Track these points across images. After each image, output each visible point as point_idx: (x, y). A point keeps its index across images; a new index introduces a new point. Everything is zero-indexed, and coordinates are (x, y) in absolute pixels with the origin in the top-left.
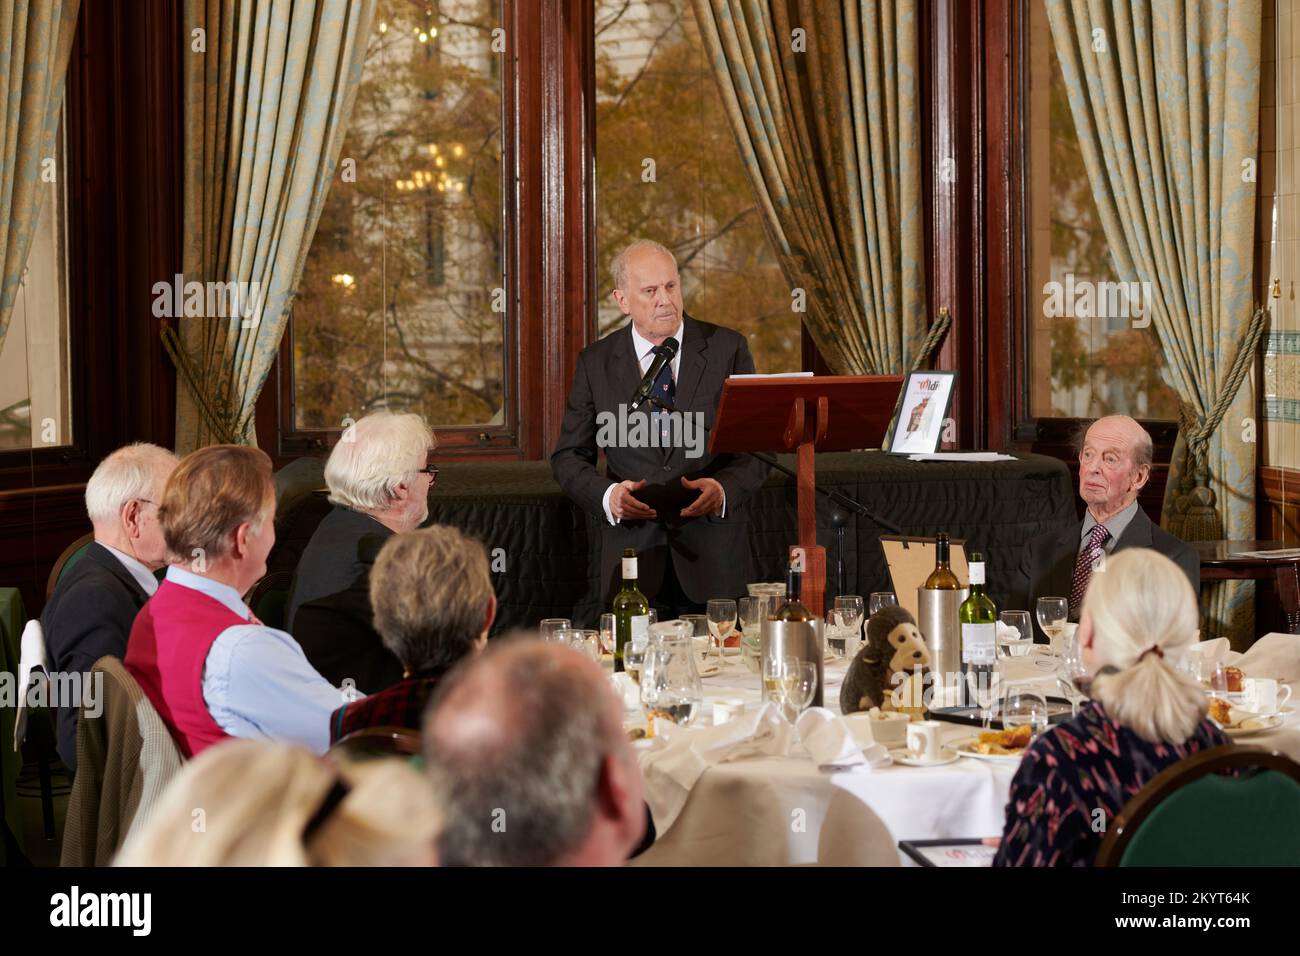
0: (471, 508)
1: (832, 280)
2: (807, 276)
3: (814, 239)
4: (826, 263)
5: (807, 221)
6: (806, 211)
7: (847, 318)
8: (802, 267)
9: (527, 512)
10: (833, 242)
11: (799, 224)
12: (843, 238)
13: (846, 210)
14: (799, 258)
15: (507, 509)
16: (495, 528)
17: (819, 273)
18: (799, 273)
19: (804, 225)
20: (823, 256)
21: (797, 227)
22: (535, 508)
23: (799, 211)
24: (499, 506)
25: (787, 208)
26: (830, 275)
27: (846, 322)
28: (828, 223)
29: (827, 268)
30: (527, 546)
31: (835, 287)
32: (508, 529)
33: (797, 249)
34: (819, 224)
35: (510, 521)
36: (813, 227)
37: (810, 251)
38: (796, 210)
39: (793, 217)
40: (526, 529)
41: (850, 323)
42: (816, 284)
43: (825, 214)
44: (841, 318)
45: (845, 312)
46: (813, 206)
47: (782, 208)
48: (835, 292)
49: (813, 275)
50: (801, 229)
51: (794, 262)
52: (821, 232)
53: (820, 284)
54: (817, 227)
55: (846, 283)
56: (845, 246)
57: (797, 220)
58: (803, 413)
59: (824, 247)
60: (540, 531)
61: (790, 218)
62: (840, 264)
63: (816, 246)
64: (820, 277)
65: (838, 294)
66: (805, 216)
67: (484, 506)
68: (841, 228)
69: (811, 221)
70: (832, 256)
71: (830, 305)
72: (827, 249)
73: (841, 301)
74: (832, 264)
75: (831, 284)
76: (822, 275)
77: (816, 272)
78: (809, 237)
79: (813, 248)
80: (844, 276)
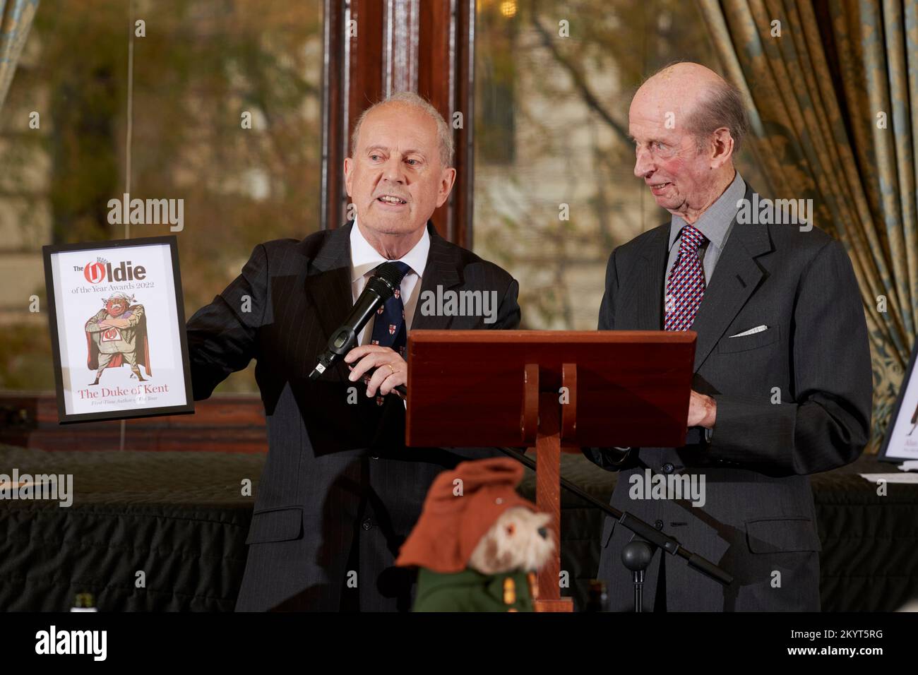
0: (115, 522)
1: (832, 178)
2: (791, 169)
3: (802, 110)
4: (821, 148)
5: (792, 82)
6: (790, 65)
7: (855, 239)
8: (782, 154)
9: (205, 530)
10: (835, 114)
11: (778, 85)
12: (854, 109)
13: (859, 65)
14: (778, 140)
15: (172, 527)
16: (152, 555)
17: (810, 164)
18: (775, 164)
19: (786, 86)
20: (817, 138)
21: (774, 91)
22: (216, 527)
23: (778, 64)
24: (159, 522)
25: (759, 60)
26: (828, 169)
27: (852, 245)
28: (827, 86)
29: (824, 157)
30: (201, 587)
31: (835, 188)
32: (172, 557)
33: (772, 126)
34: (812, 84)
35: (176, 547)
36: (802, 91)
37: (795, 129)
38: (773, 62)
39: (768, 74)
40: (202, 560)
41: (858, 247)
42: (805, 183)
43: (823, 71)
44: (844, 238)
45: (852, 230)
46: (804, 57)
47: (751, 59)
48: (834, 196)
49: (800, 168)
50: (781, 94)
51: (767, 146)
52: (816, 99)
53: (811, 183)
54: (809, 90)
55: (855, 182)
56: (857, 122)
57: (775, 78)
58: (536, 389)
59: (820, 123)
60: (224, 562)
61: (763, 75)
62: (846, 152)
63: (804, 121)
64: (811, 170)
65: (840, 200)
66: (788, 72)
67: (137, 518)
68: (852, 94)
69: (799, 80)
70: (833, 138)
71: (827, 217)
72: (825, 127)
73: (844, 211)
74: (833, 150)
75: (829, 183)
76: (815, 168)
77: (804, 163)
78: (794, 108)
79: (800, 125)
80: (852, 171)
